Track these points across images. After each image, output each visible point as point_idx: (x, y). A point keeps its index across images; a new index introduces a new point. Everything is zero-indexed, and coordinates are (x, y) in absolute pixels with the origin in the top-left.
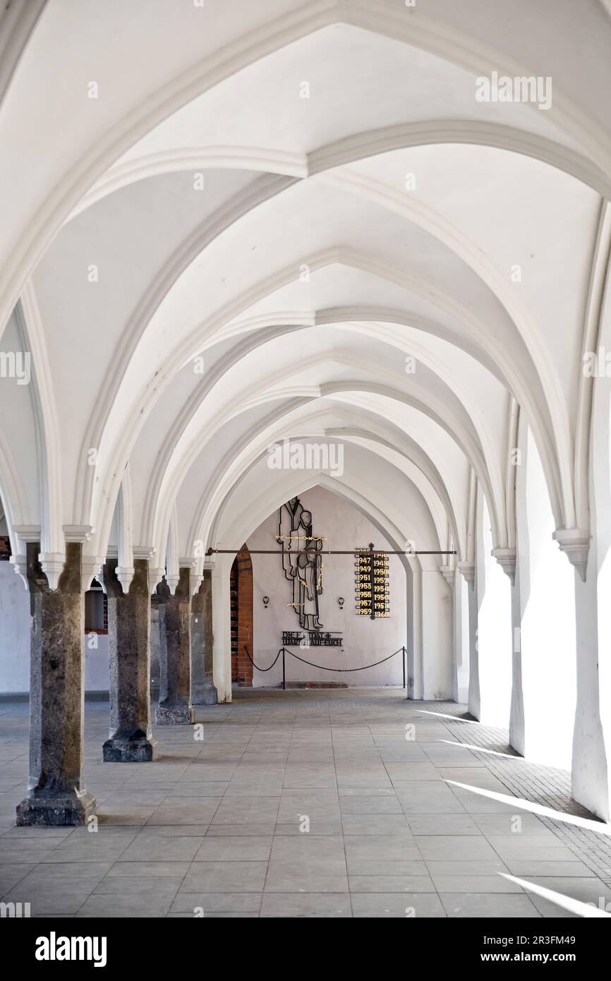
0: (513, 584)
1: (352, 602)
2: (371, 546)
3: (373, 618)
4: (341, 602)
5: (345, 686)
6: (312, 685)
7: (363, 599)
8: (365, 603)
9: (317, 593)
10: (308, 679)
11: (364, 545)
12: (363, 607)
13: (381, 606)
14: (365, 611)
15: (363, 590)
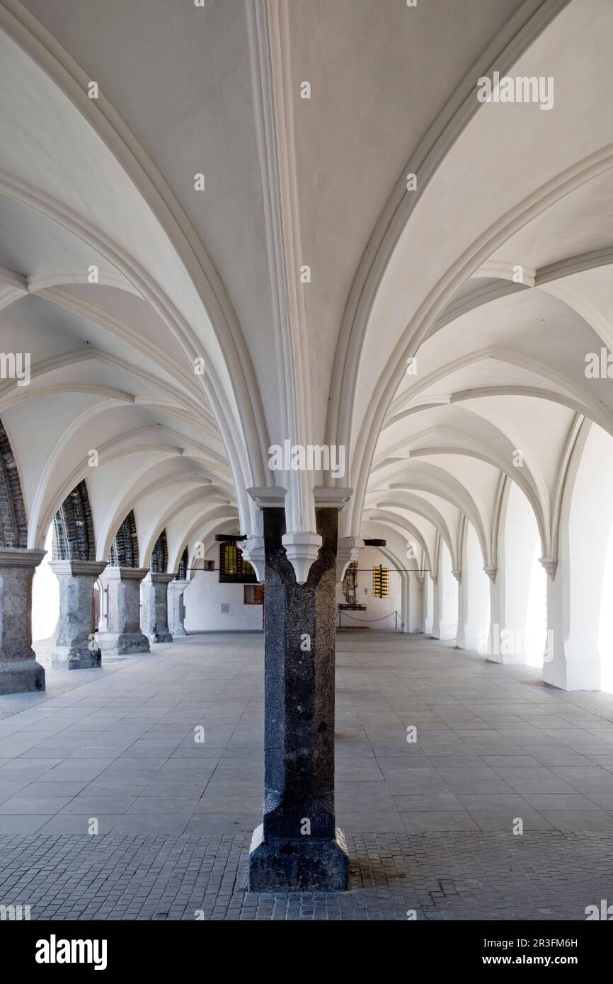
0: (460, 584)
1: (371, 590)
2: (381, 566)
3: (381, 597)
4: (366, 591)
5: (368, 628)
6: (353, 627)
7: (376, 589)
8: (377, 591)
9: (355, 587)
10: (350, 625)
11: (377, 565)
12: (376, 593)
13: (385, 592)
14: (377, 595)
15: (376, 585)
